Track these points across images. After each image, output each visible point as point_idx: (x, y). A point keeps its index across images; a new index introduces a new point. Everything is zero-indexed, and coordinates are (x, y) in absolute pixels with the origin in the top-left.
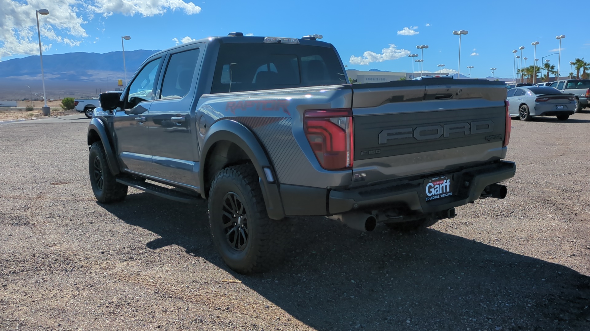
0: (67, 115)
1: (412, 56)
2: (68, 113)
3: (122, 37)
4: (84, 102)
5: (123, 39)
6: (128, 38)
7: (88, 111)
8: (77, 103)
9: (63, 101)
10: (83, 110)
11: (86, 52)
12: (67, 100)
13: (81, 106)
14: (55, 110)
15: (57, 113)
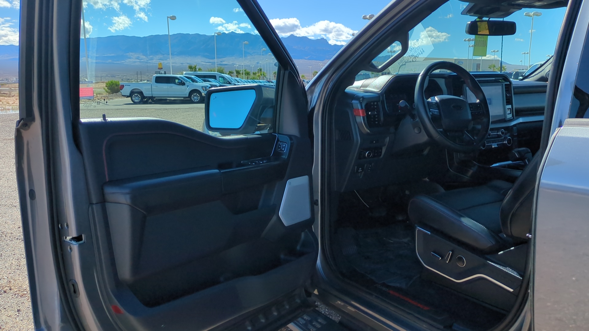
0: (111, 99)
1: (468, 41)
2: (112, 98)
3: (168, 17)
4: (130, 85)
5: (169, 19)
6: (173, 18)
7: (134, 96)
8: (122, 87)
9: (107, 84)
10: (129, 95)
11: (127, 35)
12: (111, 83)
13: (127, 91)
14: (98, 94)
15: (100, 97)
